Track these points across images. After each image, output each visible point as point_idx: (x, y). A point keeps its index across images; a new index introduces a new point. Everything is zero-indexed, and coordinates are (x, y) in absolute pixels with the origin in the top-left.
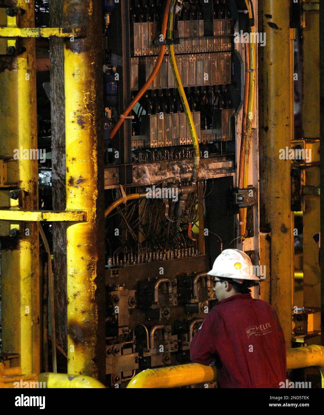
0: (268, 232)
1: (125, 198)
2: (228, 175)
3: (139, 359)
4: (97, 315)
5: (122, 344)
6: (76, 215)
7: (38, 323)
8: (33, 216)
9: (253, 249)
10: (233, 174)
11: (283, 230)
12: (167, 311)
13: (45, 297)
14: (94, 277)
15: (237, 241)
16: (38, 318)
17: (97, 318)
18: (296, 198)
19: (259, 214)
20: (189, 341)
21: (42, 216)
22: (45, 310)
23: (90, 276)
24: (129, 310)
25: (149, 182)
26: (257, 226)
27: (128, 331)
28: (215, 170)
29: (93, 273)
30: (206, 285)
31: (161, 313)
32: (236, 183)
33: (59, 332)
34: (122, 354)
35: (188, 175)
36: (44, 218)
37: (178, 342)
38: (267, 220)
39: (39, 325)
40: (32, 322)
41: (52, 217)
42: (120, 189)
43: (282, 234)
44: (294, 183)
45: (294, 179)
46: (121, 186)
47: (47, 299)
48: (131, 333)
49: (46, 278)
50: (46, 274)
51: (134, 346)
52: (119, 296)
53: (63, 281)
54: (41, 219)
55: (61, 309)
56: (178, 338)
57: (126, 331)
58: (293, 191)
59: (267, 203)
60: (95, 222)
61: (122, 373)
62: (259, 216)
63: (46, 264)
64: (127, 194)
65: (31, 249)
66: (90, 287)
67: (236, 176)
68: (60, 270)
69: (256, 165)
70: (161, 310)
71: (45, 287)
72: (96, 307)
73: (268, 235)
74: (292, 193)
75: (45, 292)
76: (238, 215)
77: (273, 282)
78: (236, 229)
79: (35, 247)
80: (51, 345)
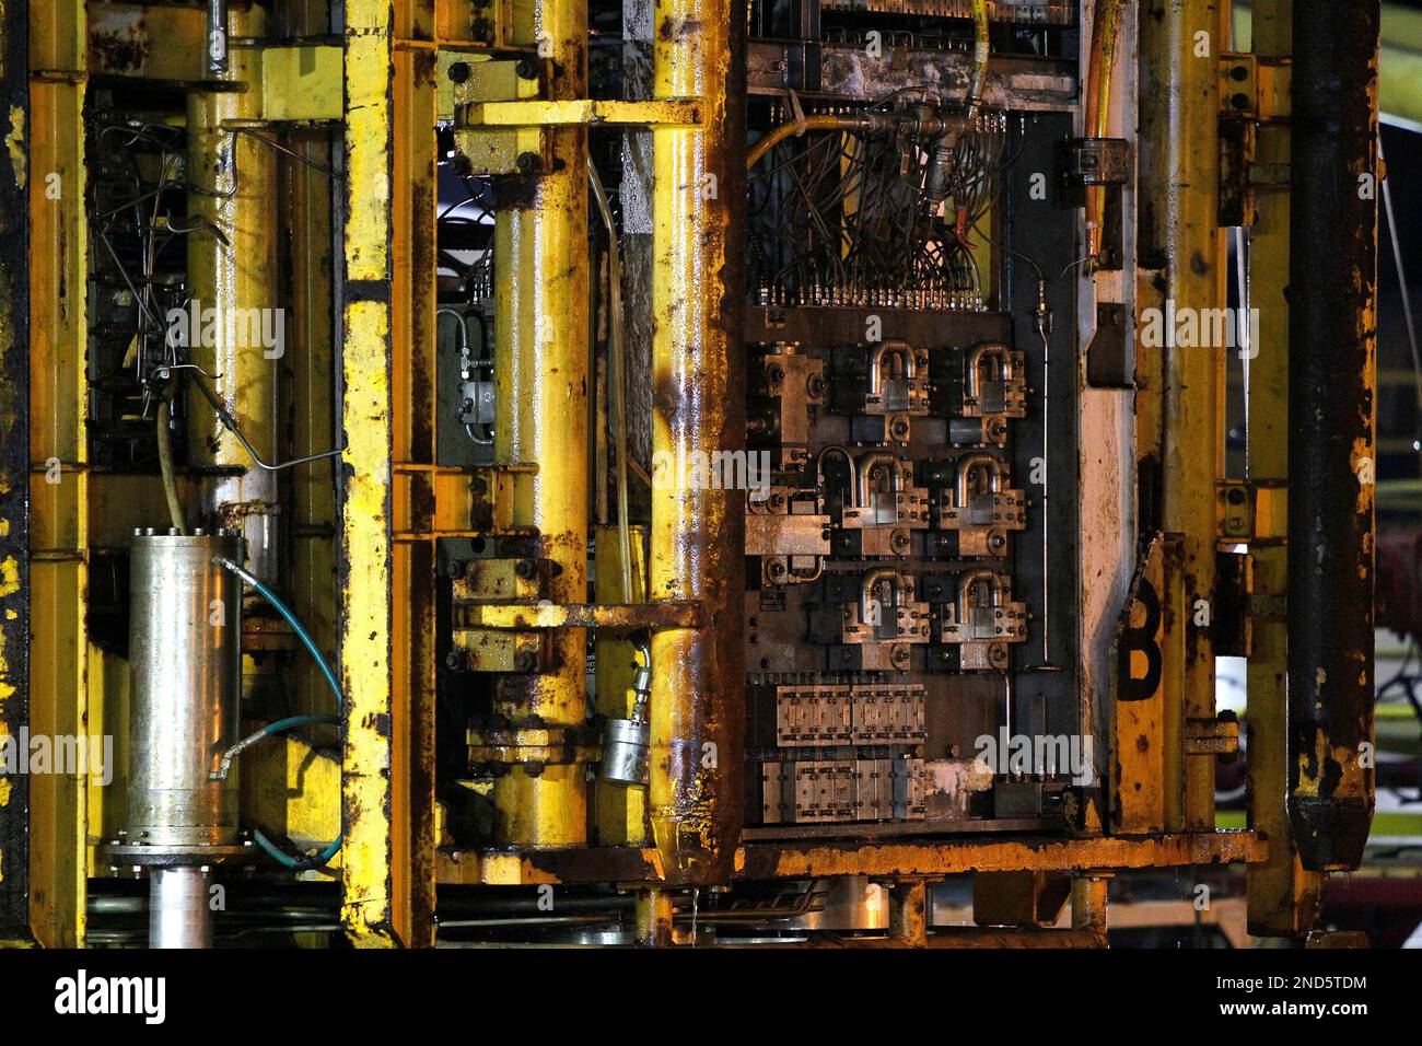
0: (1160, 268)
1: (802, 124)
2: (1060, 108)
3: (833, 529)
4: (724, 359)
5: (793, 491)
6: (675, 110)
7: (584, 394)
8: (572, 111)
9: (1119, 300)
10: (1072, 108)
11: (1197, 266)
12: (904, 425)
13: (601, 336)
14: (719, 263)
15: (1081, 271)
16: (584, 382)
17: (725, 367)
18: (1230, 194)
19: (1136, 214)
20: (956, 505)
21: (594, 109)
22: (601, 369)
23: (709, 262)
24: (808, 405)
25: (862, 93)
26: (1129, 243)
27: (806, 457)
28: (1028, 94)
29: (715, 255)
30: (1001, 376)
31: (887, 428)
32: (1078, 129)
33: (637, 432)
34: (790, 512)
35: (959, 94)
36: (599, 113)
37: (931, 506)
38: (1158, 243)
39: (586, 398)
40: (568, 388)
41: (618, 112)
42: (790, 98)
43: (1194, 277)
44: (1227, 155)
45: (1228, 147)
46: (792, 91)
47: (607, 342)
48: (813, 462)
49: (603, 291)
50: (603, 281)
51: (821, 502)
52: (784, 369)
53: (647, 307)
54: (590, 116)
55: (641, 376)
56: (931, 496)
57: (801, 455)
58: (1224, 177)
59: (1157, 200)
60: (722, 129)
61: (790, 558)
62: (1136, 219)
63: (605, 255)
64: (808, 113)
65: (568, 210)
66: (709, 288)
67: (1080, 114)
68: (640, 281)
69: (1132, 93)
70: (888, 419)
71: (602, 311)
72: (724, 338)
73: (1158, 275)
74: (1220, 182)
75: (603, 325)
76: (1083, 209)
77: (1171, 396)
78: (1078, 244)
79: (578, 206)
80: (614, 458)
